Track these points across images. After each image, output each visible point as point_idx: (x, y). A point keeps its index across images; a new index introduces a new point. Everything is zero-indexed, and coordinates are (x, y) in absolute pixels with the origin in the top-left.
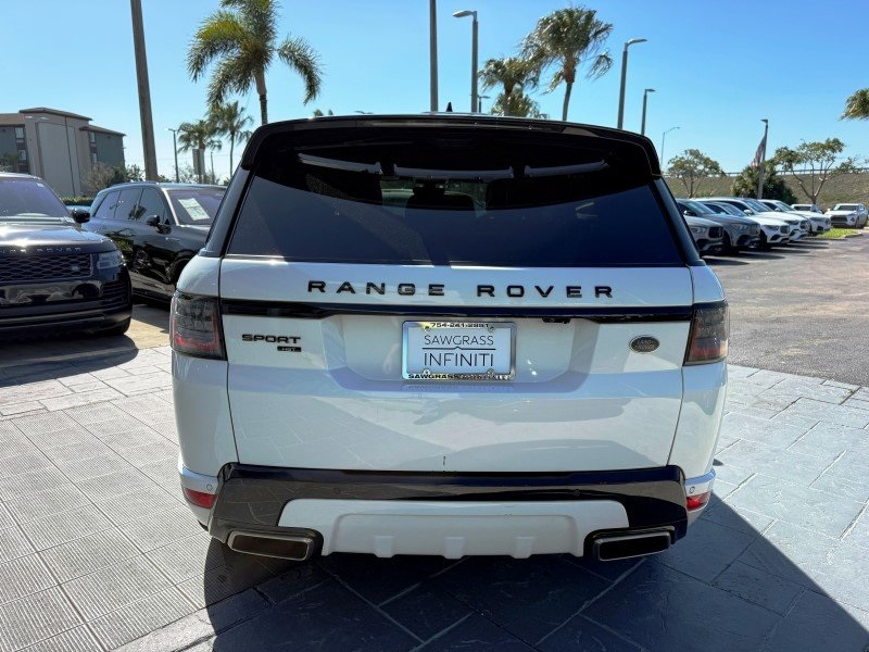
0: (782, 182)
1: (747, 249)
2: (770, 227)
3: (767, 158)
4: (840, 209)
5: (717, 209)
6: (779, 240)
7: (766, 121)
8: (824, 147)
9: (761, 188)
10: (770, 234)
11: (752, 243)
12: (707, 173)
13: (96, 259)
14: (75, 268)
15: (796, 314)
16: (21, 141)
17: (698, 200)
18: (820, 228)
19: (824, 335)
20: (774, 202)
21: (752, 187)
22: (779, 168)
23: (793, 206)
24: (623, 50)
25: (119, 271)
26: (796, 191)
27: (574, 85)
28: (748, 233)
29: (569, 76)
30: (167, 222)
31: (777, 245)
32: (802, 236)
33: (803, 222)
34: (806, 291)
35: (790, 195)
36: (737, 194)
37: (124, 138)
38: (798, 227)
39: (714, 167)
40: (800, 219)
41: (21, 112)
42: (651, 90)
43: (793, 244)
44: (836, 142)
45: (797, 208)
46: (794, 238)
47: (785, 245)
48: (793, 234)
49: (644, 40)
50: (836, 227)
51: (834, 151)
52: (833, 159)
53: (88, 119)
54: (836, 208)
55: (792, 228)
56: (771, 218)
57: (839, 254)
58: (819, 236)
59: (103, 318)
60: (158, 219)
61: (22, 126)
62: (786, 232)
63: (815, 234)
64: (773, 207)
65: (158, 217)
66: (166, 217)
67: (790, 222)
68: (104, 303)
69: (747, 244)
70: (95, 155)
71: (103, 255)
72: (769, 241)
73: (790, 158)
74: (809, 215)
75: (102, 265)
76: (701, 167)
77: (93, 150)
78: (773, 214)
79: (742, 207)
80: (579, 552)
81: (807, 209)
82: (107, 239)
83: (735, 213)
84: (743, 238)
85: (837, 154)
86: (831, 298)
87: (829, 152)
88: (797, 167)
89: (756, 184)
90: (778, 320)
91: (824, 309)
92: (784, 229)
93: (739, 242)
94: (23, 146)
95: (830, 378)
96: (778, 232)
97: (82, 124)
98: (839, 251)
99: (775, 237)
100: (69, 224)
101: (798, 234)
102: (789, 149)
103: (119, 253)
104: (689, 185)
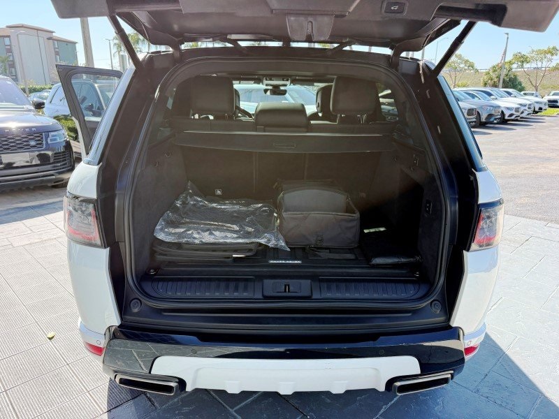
0: (515, 76)
1: (492, 123)
2: (508, 108)
3: (507, 60)
4: (554, 94)
5: (473, 96)
6: (513, 118)
7: (507, 34)
8: (546, 52)
9: (501, 81)
10: (507, 113)
11: (496, 119)
12: (466, 70)
13: (47, 137)
14: (33, 143)
15: (525, 171)
16: (9, 47)
17: (460, 89)
18: (541, 109)
19: (545, 187)
20: (510, 90)
21: (496, 80)
22: (515, 66)
23: (522, 93)
25: (64, 144)
26: (525, 83)
28: (493, 112)
30: (99, 109)
31: (513, 120)
32: (528, 114)
33: (530, 105)
34: (532, 154)
35: (521, 85)
36: (485, 85)
37: (77, 45)
38: (526, 108)
39: (472, 66)
40: (528, 102)
41: (7, 27)
43: (523, 119)
44: (554, 48)
45: (525, 94)
46: (523, 115)
47: (517, 120)
48: (522, 113)
50: (550, 107)
51: (552, 55)
52: (551, 60)
53: (52, 32)
54: (551, 94)
55: (522, 108)
56: (508, 102)
57: (553, 127)
58: (539, 114)
59: (54, 177)
60: (92, 106)
61: (9, 36)
62: (518, 112)
63: (537, 112)
64: (510, 94)
65: (92, 105)
66: (98, 105)
67: (521, 105)
68: (55, 167)
69: (492, 120)
70: (58, 57)
71: (52, 133)
72: (506, 118)
73: (523, 59)
74: (534, 99)
75: (51, 140)
76: (462, 66)
77: (57, 53)
78: (510, 99)
79: (490, 94)
80: (382, 388)
81: (532, 94)
82: (55, 121)
83: (484, 98)
84: (490, 116)
85: (554, 57)
86: (548, 159)
87: (549, 56)
88: (526, 65)
89: (498, 77)
90: (514, 176)
91: (545, 168)
92: (517, 110)
93: (486, 118)
94: (10, 51)
95: (552, 221)
96: (513, 112)
97: (49, 35)
98: (553, 124)
99: (511, 115)
100: (30, 110)
101: (526, 113)
102: (523, 53)
103: (63, 131)
104: (453, 78)
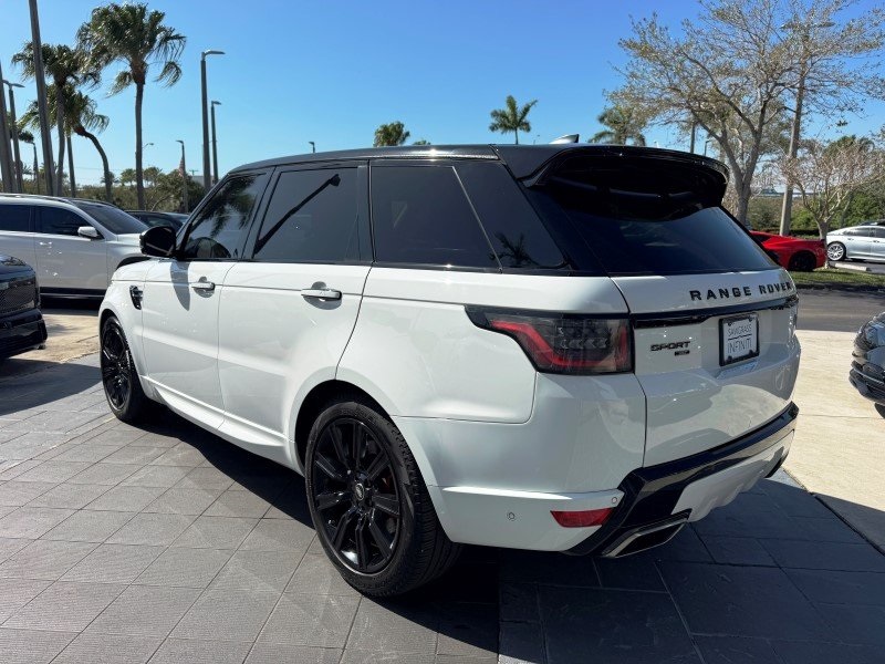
7: (313, 143)
24: (201, 59)
27: (145, 87)
29: (138, 76)
42: (218, 103)
49: (222, 53)
